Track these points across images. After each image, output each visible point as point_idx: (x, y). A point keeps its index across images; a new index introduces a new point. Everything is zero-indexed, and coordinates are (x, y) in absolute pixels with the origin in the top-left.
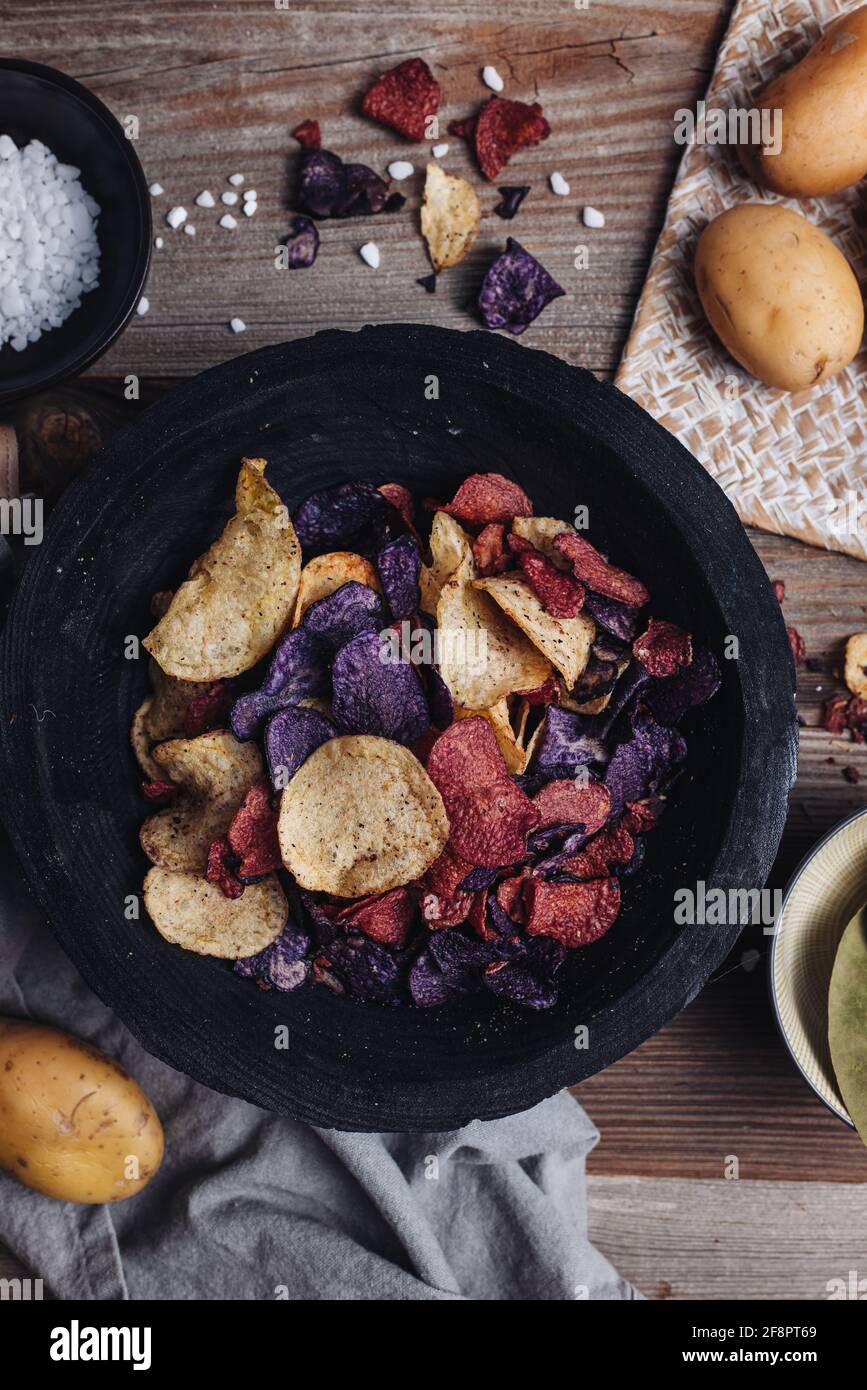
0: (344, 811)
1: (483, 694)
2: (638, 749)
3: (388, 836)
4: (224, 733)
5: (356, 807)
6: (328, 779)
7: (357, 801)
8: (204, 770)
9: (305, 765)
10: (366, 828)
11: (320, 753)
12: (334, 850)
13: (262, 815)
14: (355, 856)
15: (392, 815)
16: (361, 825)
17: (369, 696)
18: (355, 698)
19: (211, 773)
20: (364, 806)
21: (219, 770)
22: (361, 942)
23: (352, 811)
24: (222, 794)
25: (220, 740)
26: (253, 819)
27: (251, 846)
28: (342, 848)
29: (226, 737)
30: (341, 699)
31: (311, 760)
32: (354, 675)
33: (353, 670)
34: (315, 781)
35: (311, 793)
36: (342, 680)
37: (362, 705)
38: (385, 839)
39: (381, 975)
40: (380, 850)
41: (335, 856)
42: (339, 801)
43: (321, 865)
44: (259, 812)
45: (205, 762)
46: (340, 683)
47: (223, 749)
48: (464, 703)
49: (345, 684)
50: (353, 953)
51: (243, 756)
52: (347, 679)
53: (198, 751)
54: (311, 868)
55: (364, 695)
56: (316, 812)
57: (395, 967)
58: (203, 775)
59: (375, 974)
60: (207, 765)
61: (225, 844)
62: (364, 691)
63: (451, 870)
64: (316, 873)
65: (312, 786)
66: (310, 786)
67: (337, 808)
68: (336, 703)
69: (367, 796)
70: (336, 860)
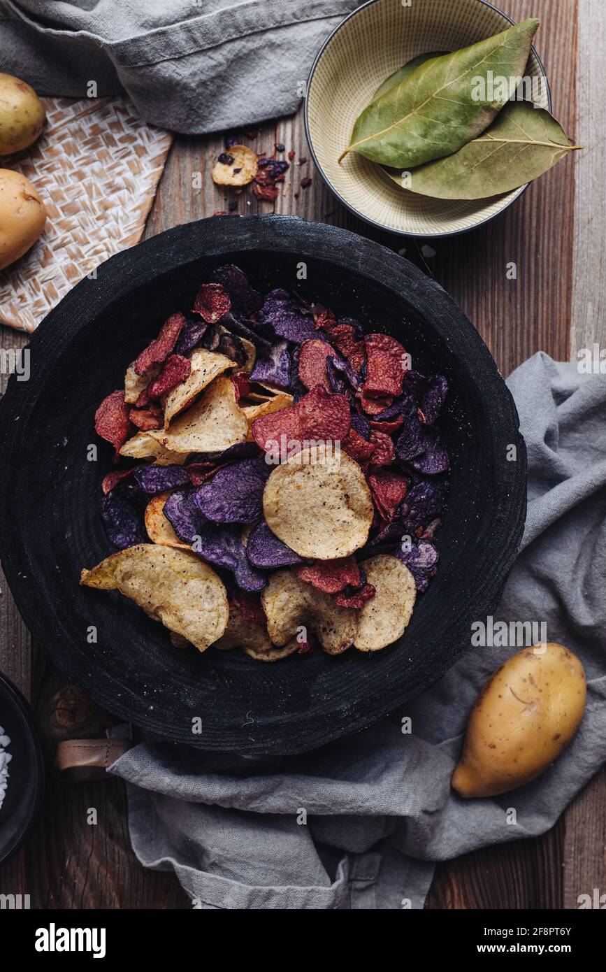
0: (315, 515)
1: (238, 422)
2: (279, 321)
3: (331, 486)
4: (263, 597)
5: (312, 508)
6: (293, 526)
7: (308, 507)
8: (289, 611)
9: (285, 541)
10: (326, 501)
11: (276, 531)
12: (341, 522)
13: (318, 571)
14: (345, 509)
15: (318, 483)
16: (324, 504)
17: (239, 499)
18: (240, 508)
19: (291, 606)
20: (311, 502)
21: (288, 600)
22: (405, 506)
23: (315, 510)
24: (305, 598)
25: (268, 599)
26: (321, 576)
27: (338, 579)
28: (340, 516)
29: (266, 595)
30: (241, 517)
31: (281, 537)
32: (224, 508)
33: (220, 509)
34: (295, 535)
35: (303, 538)
36: (227, 516)
37: (245, 503)
38: (333, 488)
39: (427, 494)
40: (342, 492)
41: (345, 522)
42: (308, 519)
43: (352, 531)
44: (316, 573)
45: (283, 610)
46: (229, 517)
47: (274, 597)
48: (244, 435)
49: (230, 514)
50: (412, 511)
51: (278, 584)
52: (227, 513)
53: (275, 614)
54: (353, 538)
55: (238, 502)
56: (316, 534)
57: (422, 484)
58: (292, 611)
59: (427, 497)
60: (285, 608)
61: (337, 596)
62: (235, 502)
63: (355, 445)
64: (357, 534)
65: (298, 537)
66: (298, 539)
67: (313, 520)
68: (243, 521)
69: (305, 500)
70: (347, 521)
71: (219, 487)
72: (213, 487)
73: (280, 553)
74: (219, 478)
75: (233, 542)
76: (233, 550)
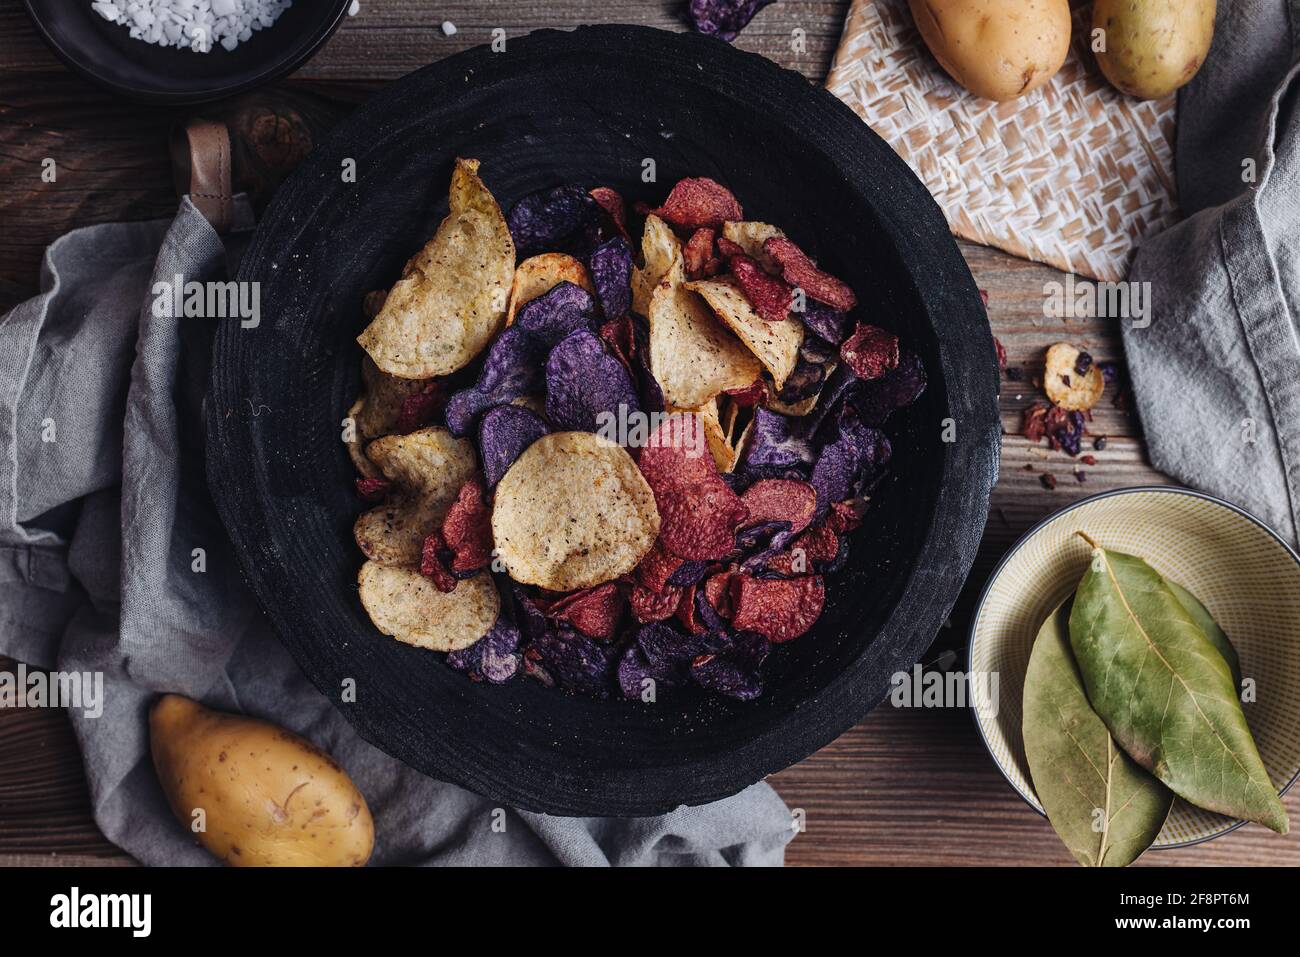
0: (557, 506)
1: (694, 393)
2: (843, 450)
3: (600, 531)
4: (438, 429)
5: (568, 502)
6: (541, 475)
7: (569, 497)
8: (418, 466)
9: (519, 462)
10: (578, 523)
11: (534, 449)
12: (547, 544)
13: (475, 509)
14: (567, 550)
15: (604, 510)
16: (573, 520)
17: (582, 394)
18: (568, 395)
19: (425, 469)
20: (577, 502)
21: (433, 466)
22: (572, 636)
23: (564, 507)
24: (435, 490)
25: (434, 436)
26: (467, 514)
27: (464, 540)
28: (555, 542)
29: (441, 433)
30: (554, 397)
31: (525, 457)
32: (567, 372)
33: (566, 368)
34: (528, 477)
35: (524, 488)
36: (555, 377)
37: (575, 403)
38: (596, 534)
39: (590, 668)
40: (591, 544)
41: (547, 550)
42: (551, 497)
43: (534, 560)
44: (473, 507)
45: (419, 458)
46: (554, 381)
47: (437, 445)
48: (675, 402)
49: (558, 382)
50: (564, 646)
51: (457, 452)
52: (560, 377)
53: (412, 447)
54: (524, 562)
55: (577, 393)
56: (529, 507)
57: (604, 660)
58: (417, 471)
59: (585, 667)
60: (421, 461)
61: (439, 538)
62: (577, 389)
63: (660, 565)
64: (529, 567)
65: (525, 482)
66: (522, 481)
67: (550, 504)
68: (549, 401)
69: (579, 492)
70: (548, 554)
71: (599, 365)
72: (598, 357)
73: (502, 455)
74: (612, 364)
75: (518, 384)
76: (506, 385)
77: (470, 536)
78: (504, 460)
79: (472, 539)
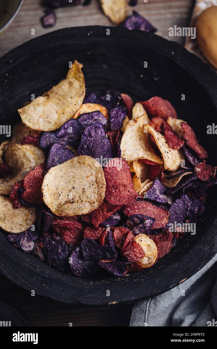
0: (69, 182)
1: (133, 157)
3: (81, 195)
4: (35, 146)
5: (74, 181)
6: (68, 170)
7: (76, 179)
8: (23, 159)
9: (62, 164)
10: (75, 189)
11: (69, 161)
12: (60, 193)
14: (67, 199)
15: (86, 188)
16: (74, 188)
17: (93, 147)
18: (88, 146)
19: (25, 161)
20: (77, 182)
21: (28, 159)
23: (72, 182)
24: (26, 168)
25: (33, 148)
26: (35, 176)
27: (30, 186)
28: (64, 194)
29: (35, 148)
30: (82, 145)
31: (65, 163)
32: (90, 137)
33: (90, 135)
34: (63, 169)
35: (60, 172)
36: (85, 138)
37: (89, 150)
38: (80, 196)
39: (61, 254)
40: (76, 200)
41: (60, 195)
42: (69, 178)
43: (53, 198)
44: (38, 175)
45: (24, 156)
46: (84, 139)
47: (33, 152)
48: (125, 158)
49: (86, 139)
50: (54, 242)
51: (39, 156)
52: (87, 138)
53: (23, 150)
54: (50, 196)
55: (91, 146)
56: (59, 179)
58: (22, 161)
59: (59, 254)
60: (24, 157)
61: (21, 184)
62: (91, 145)
63: (100, 215)
64: (50, 200)
65: (62, 170)
66: (61, 170)
67: (67, 180)
68: (80, 146)
69: (79, 179)
70: (60, 197)
71: (102, 140)
72: (103, 137)
73: (56, 159)
74: (107, 142)
75: (71, 141)
76: (65, 139)
77: (33, 186)
78: (56, 161)
79: (33, 187)
